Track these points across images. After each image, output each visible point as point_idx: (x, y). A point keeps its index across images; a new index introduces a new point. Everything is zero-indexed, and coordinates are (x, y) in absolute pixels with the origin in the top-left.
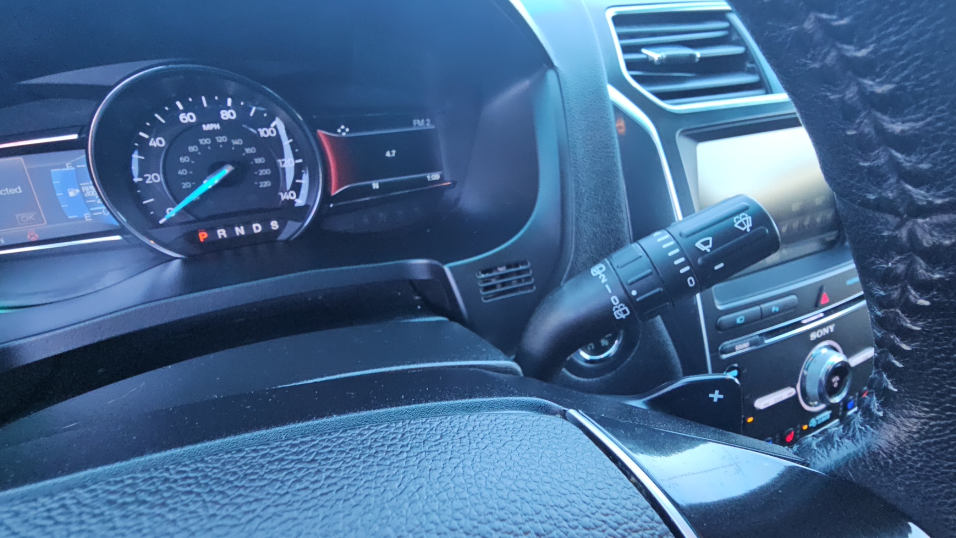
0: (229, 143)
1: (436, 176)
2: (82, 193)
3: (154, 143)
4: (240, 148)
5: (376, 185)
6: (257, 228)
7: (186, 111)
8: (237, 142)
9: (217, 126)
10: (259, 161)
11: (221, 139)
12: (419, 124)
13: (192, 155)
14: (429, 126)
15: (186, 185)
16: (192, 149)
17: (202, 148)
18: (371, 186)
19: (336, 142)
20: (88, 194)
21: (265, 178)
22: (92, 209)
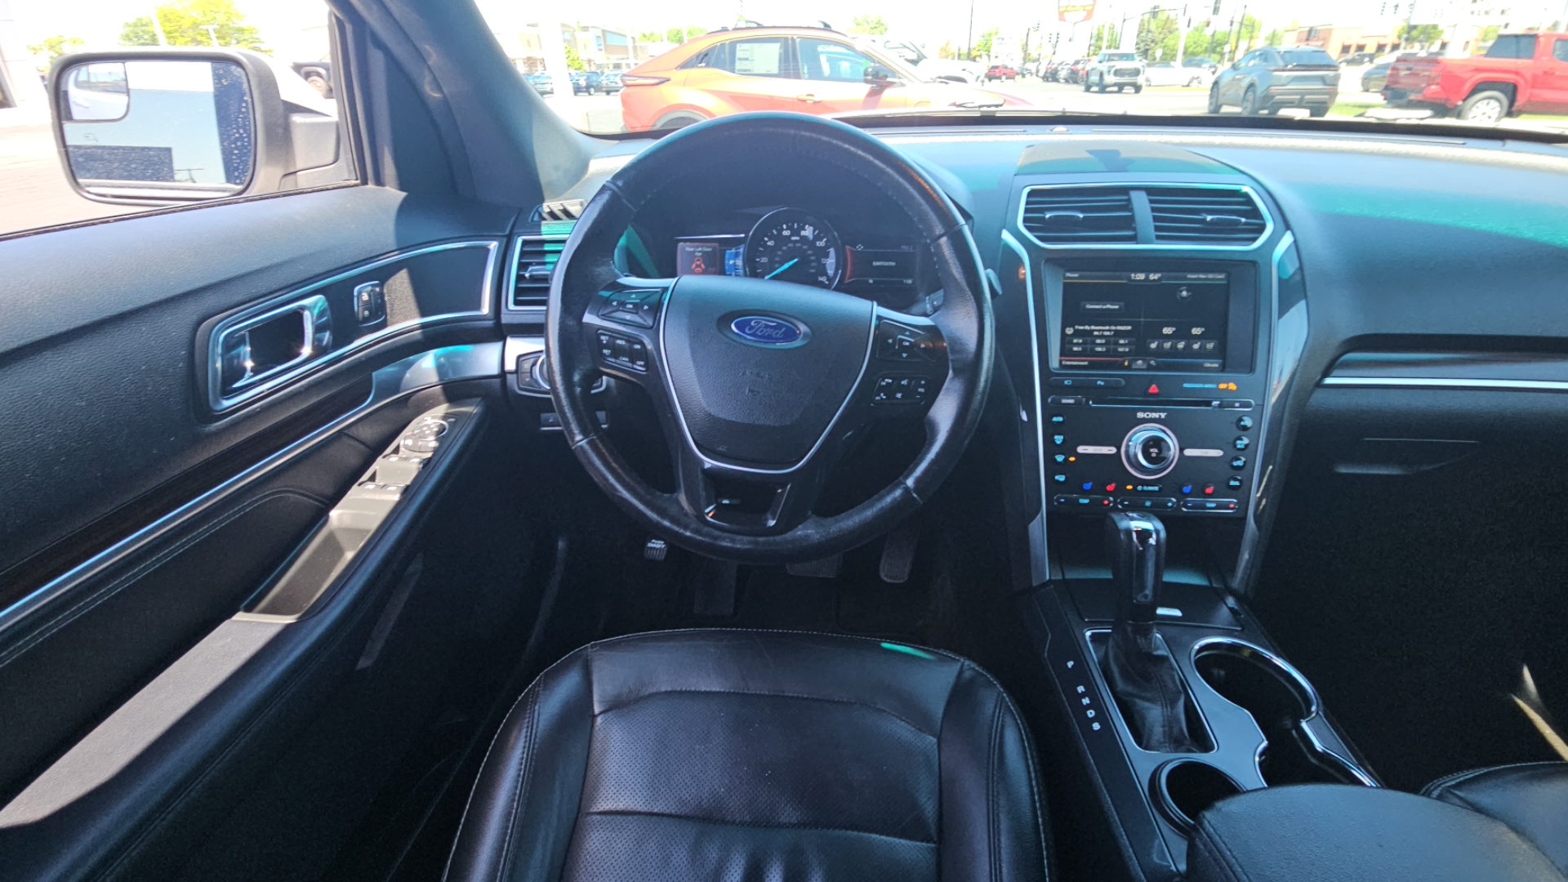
0: (801, 247)
1: (910, 281)
3: (769, 243)
4: (806, 250)
5: (871, 281)
7: (786, 229)
8: (805, 247)
9: (798, 238)
10: (813, 258)
11: (798, 245)
12: (905, 248)
13: (783, 251)
14: (911, 250)
15: (777, 266)
16: (784, 248)
17: (789, 248)
18: (868, 281)
19: (855, 254)
21: (813, 268)
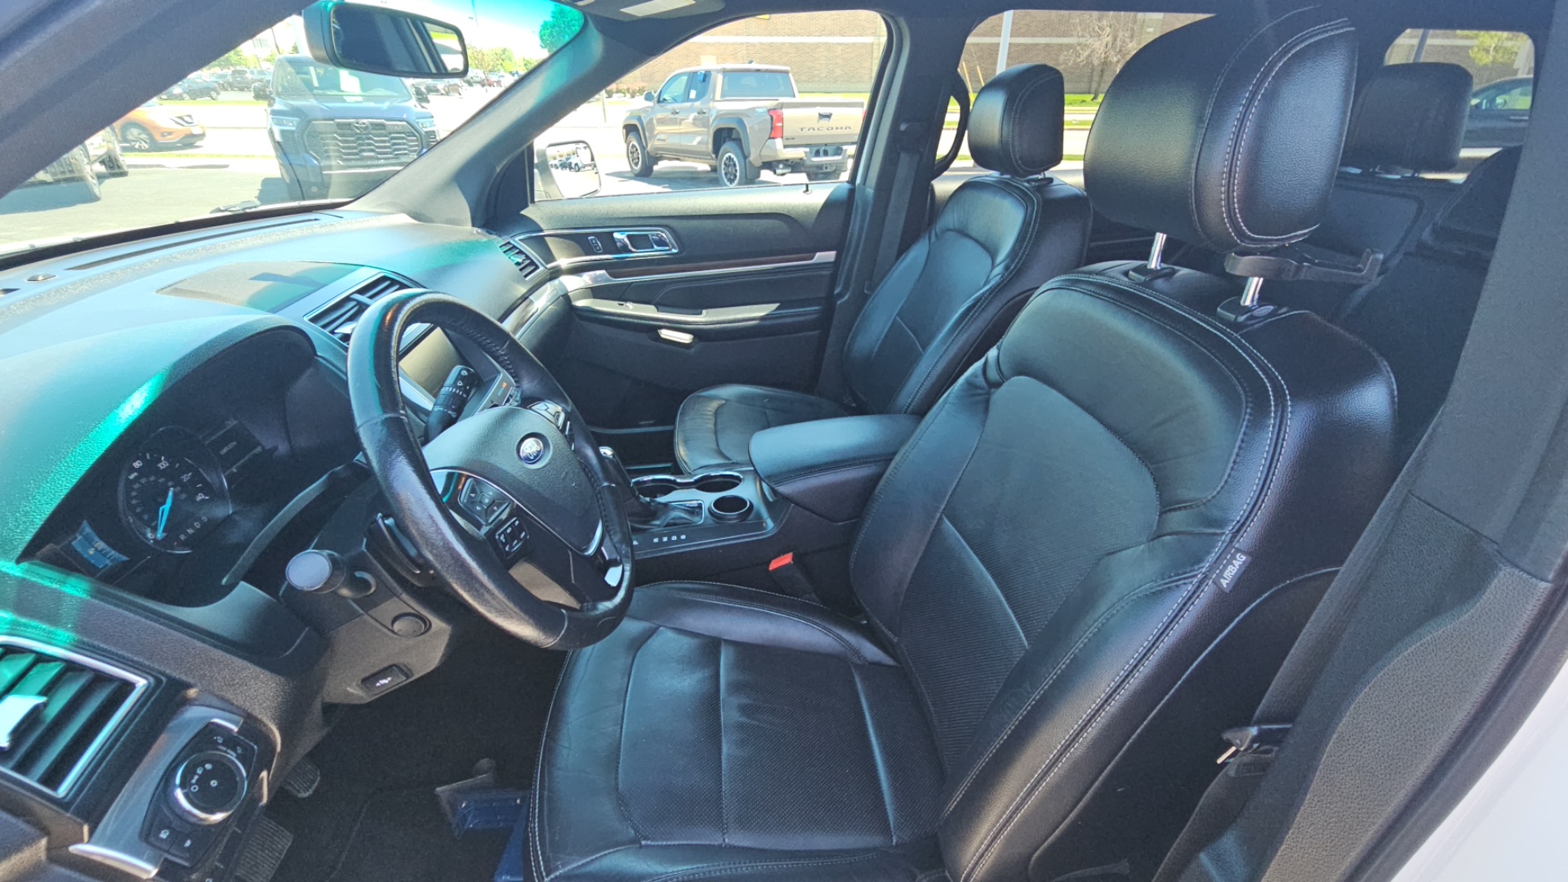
2: (96, 549)
6: (190, 531)
20: (99, 549)
22: (108, 556)
